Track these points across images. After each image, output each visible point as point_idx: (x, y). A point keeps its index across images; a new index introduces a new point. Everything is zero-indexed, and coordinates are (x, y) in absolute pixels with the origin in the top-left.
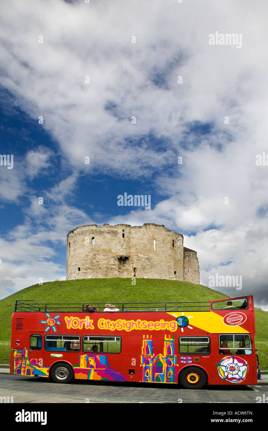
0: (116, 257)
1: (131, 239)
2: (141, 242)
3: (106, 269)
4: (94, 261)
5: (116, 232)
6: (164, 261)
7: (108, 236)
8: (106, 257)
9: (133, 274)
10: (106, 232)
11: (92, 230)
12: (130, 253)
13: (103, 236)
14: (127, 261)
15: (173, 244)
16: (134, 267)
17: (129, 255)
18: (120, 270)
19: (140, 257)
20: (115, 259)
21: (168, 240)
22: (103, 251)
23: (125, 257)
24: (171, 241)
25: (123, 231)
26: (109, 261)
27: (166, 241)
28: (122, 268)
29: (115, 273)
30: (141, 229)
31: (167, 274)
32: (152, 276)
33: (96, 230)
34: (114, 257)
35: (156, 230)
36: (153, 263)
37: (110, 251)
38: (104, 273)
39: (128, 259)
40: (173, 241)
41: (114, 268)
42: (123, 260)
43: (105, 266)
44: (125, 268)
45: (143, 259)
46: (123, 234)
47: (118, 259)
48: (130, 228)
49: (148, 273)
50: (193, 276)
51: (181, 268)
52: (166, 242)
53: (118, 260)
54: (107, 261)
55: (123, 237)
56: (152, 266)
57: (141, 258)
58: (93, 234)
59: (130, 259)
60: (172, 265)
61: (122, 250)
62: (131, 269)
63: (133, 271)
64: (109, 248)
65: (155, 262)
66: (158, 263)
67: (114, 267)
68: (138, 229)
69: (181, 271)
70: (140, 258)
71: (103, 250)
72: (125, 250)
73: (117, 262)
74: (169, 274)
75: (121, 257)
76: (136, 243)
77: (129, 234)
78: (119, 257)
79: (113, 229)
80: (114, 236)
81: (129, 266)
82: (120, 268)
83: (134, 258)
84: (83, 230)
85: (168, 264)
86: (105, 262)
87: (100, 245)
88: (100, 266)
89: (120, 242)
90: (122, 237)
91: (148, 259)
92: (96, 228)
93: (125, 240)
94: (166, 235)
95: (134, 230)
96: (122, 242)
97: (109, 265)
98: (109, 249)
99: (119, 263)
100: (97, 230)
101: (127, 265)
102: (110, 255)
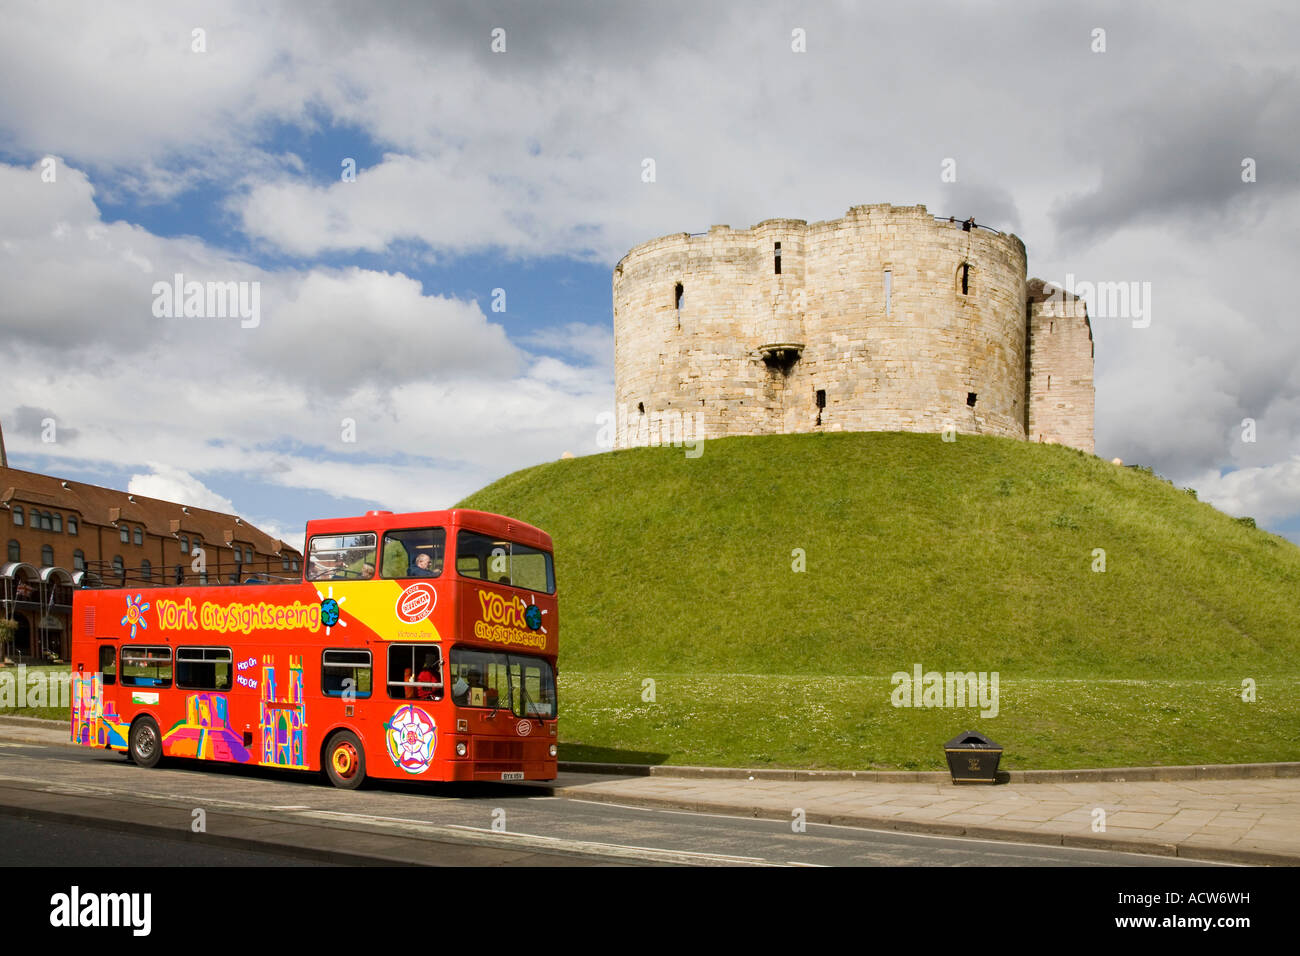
0: (757, 353)
1: (808, 278)
2: (839, 285)
3: (721, 405)
4: (684, 375)
5: (754, 252)
6: (925, 353)
7: (728, 273)
8: (722, 357)
9: (814, 416)
10: (719, 260)
11: (675, 257)
12: (803, 332)
13: (711, 277)
14: (796, 367)
15: (965, 280)
16: (816, 389)
17: (801, 342)
18: (772, 404)
19: (837, 345)
20: (755, 362)
21: (942, 265)
22: (709, 335)
23: (786, 351)
24: (955, 268)
25: (778, 245)
26: (732, 372)
27: (932, 269)
28: (778, 393)
29: (752, 414)
30: (838, 234)
31: (937, 409)
32: (878, 418)
33: (686, 254)
34: (751, 354)
35: (893, 229)
36: (883, 366)
37: (735, 332)
38: (717, 419)
39: (799, 358)
40: (966, 267)
41: (749, 397)
42: (782, 361)
43: (719, 391)
44: (789, 392)
45: (847, 355)
46: (778, 260)
47: (765, 359)
48: (802, 233)
49: (863, 408)
50: (1069, 405)
51: (1001, 378)
52: (931, 274)
53: (763, 364)
54: (725, 373)
55: (778, 270)
56: (877, 380)
57: (841, 351)
58: (678, 272)
59: (804, 355)
60: (958, 369)
61: (774, 323)
62: (810, 397)
63: (814, 406)
64: (732, 321)
65: (888, 364)
66: (900, 364)
67: (749, 392)
68: (827, 234)
69: (999, 390)
70: (836, 350)
71: (711, 329)
72: (785, 323)
73: (761, 373)
74: (945, 405)
75: (773, 352)
76: (824, 291)
77: (799, 258)
78: (767, 353)
79: (743, 245)
80: (746, 271)
81: (801, 384)
82: (771, 397)
83: (814, 353)
84: (647, 257)
85: (942, 367)
86: (718, 375)
87: (703, 312)
88: (702, 394)
89: (766, 293)
90: (773, 271)
91: (865, 352)
92: (686, 248)
93: (786, 282)
94: (931, 244)
95: (817, 236)
96: (775, 291)
97: (735, 385)
98: (731, 324)
99: (769, 376)
100: (692, 255)
101: (797, 380)
102: (738, 347)
